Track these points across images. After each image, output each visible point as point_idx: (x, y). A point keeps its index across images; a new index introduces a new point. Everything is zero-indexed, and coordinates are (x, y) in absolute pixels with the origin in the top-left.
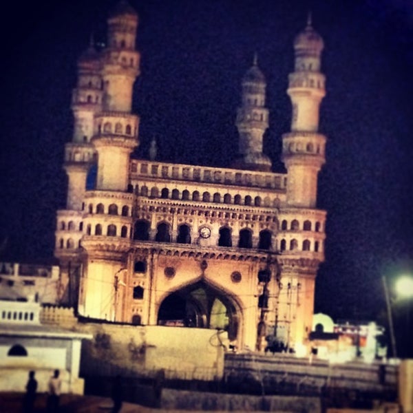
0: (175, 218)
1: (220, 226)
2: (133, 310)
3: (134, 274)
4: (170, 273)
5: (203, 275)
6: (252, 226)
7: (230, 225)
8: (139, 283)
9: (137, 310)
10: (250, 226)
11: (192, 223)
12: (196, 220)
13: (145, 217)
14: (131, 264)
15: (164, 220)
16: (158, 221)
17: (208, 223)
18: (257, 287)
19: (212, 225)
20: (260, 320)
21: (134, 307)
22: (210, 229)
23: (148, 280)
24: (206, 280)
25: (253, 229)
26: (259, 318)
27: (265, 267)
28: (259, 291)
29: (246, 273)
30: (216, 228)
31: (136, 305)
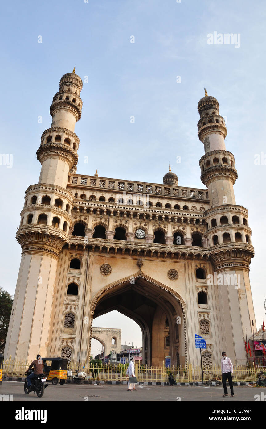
0: (112, 221)
1: (154, 228)
2: (66, 308)
4: (106, 270)
5: (140, 272)
6: (184, 229)
7: (163, 228)
8: (74, 279)
9: (71, 308)
10: (181, 228)
11: (127, 225)
12: (132, 222)
14: (67, 259)
15: (101, 222)
16: (94, 222)
17: (143, 225)
18: (195, 284)
19: (146, 227)
20: (202, 318)
21: (68, 304)
22: (145, 230)
23: (83, 276)
24: (144, 277)
25: (185, 231)
26: (200, 316)
27: (200, 265)
28: (198, 287)
29: (182, 270)
30: (151, 230)
31: (70, 303)
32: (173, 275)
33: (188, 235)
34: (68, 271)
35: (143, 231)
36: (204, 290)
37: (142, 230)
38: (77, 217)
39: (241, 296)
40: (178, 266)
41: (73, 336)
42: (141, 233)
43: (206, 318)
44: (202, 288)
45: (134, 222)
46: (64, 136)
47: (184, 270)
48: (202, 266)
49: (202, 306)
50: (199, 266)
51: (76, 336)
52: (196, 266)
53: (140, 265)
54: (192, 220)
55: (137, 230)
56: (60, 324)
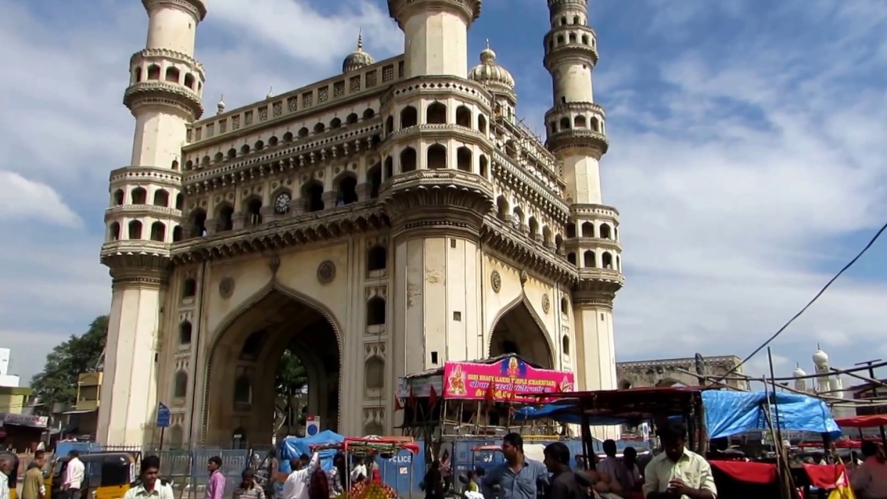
0: (238, 193)
1: (303, 183)
2: (177, 365)
3: (180, 302)
4: (226, 289)
5: (274, 279)
6: (355, 166)
7: (317, 178)
8: (187, 316)
9: (182, 364)
10: (350, 168)
11: (261, 194)
12: (268, 184)
13: (201, 205)
14: (178, 285)
15: (224, 202)
16: (215, 205)
17: (285, 184)
18: (364, 284)
19: (290, 187)
20: (372, 353)
21: (178, 359)
22: (289, 194)
23: (197, 308)
24: (280, 288)
25: (356, 171)
26: (369, 351)
27: (377, 239)
28: (368, 290)
29: (343, 259)
30: (296, 189)
31: (181, 355)
32: (326, 273)
33: (362, 179)
34: (179, 303)
35: (287, 197)
36: (381, 294)
37: (285, 196)
38: (193, 205)
39: (411, 299)
40: (337, 254)
41: (183, 409)
42: (283, 200)
43: (379, 353)
44: (377, 290)
45: (272, 183)
46: (165, 65)
47: (346, 258)
48: (381, 241)
49: (375, 328)
50: (374, 242)
51: (187, 409)
52: (370, 243)
53: (275, 267)
54: (363, 142)
55: (278, 196)
56: (169, 393)
